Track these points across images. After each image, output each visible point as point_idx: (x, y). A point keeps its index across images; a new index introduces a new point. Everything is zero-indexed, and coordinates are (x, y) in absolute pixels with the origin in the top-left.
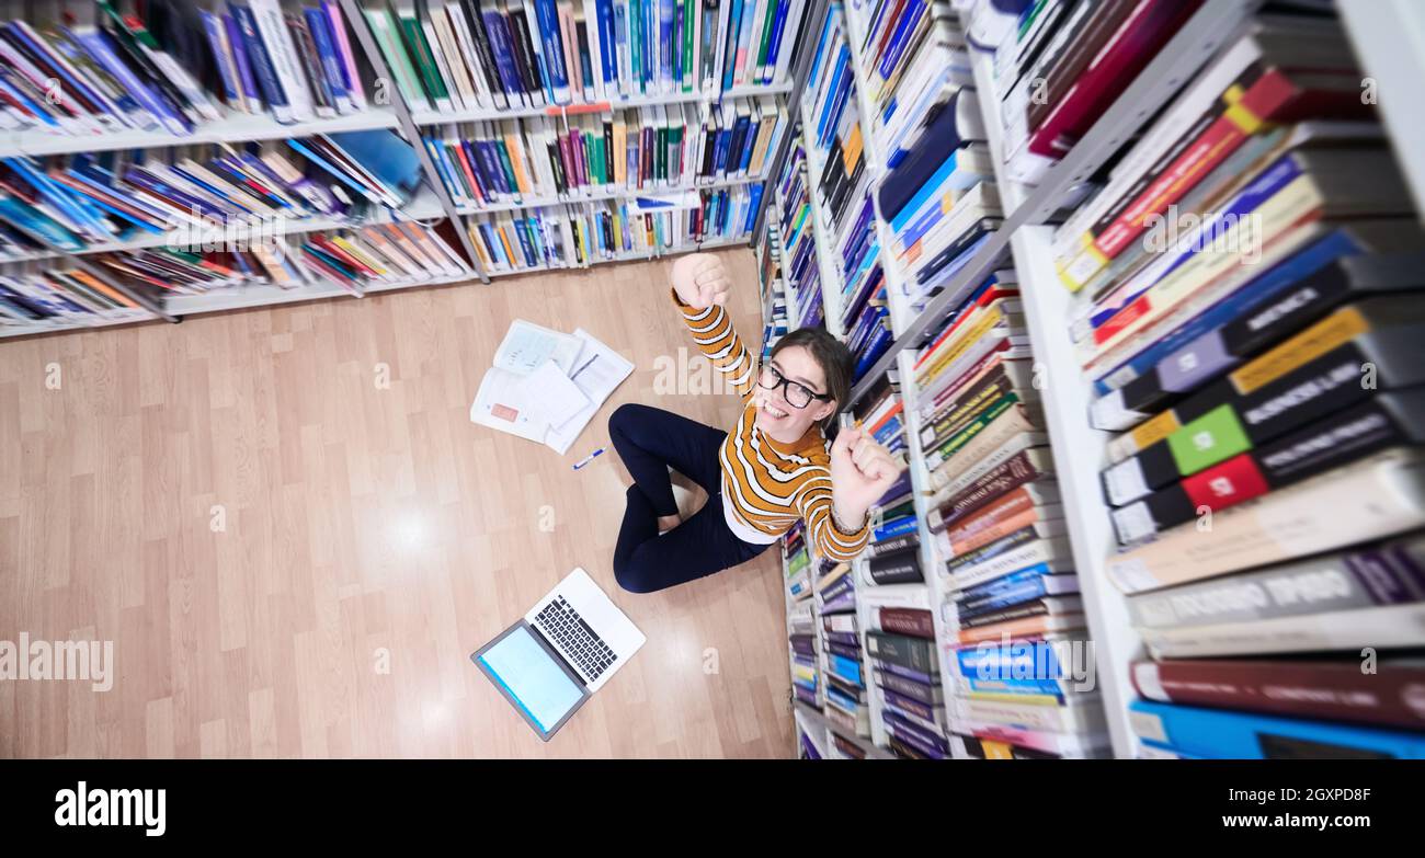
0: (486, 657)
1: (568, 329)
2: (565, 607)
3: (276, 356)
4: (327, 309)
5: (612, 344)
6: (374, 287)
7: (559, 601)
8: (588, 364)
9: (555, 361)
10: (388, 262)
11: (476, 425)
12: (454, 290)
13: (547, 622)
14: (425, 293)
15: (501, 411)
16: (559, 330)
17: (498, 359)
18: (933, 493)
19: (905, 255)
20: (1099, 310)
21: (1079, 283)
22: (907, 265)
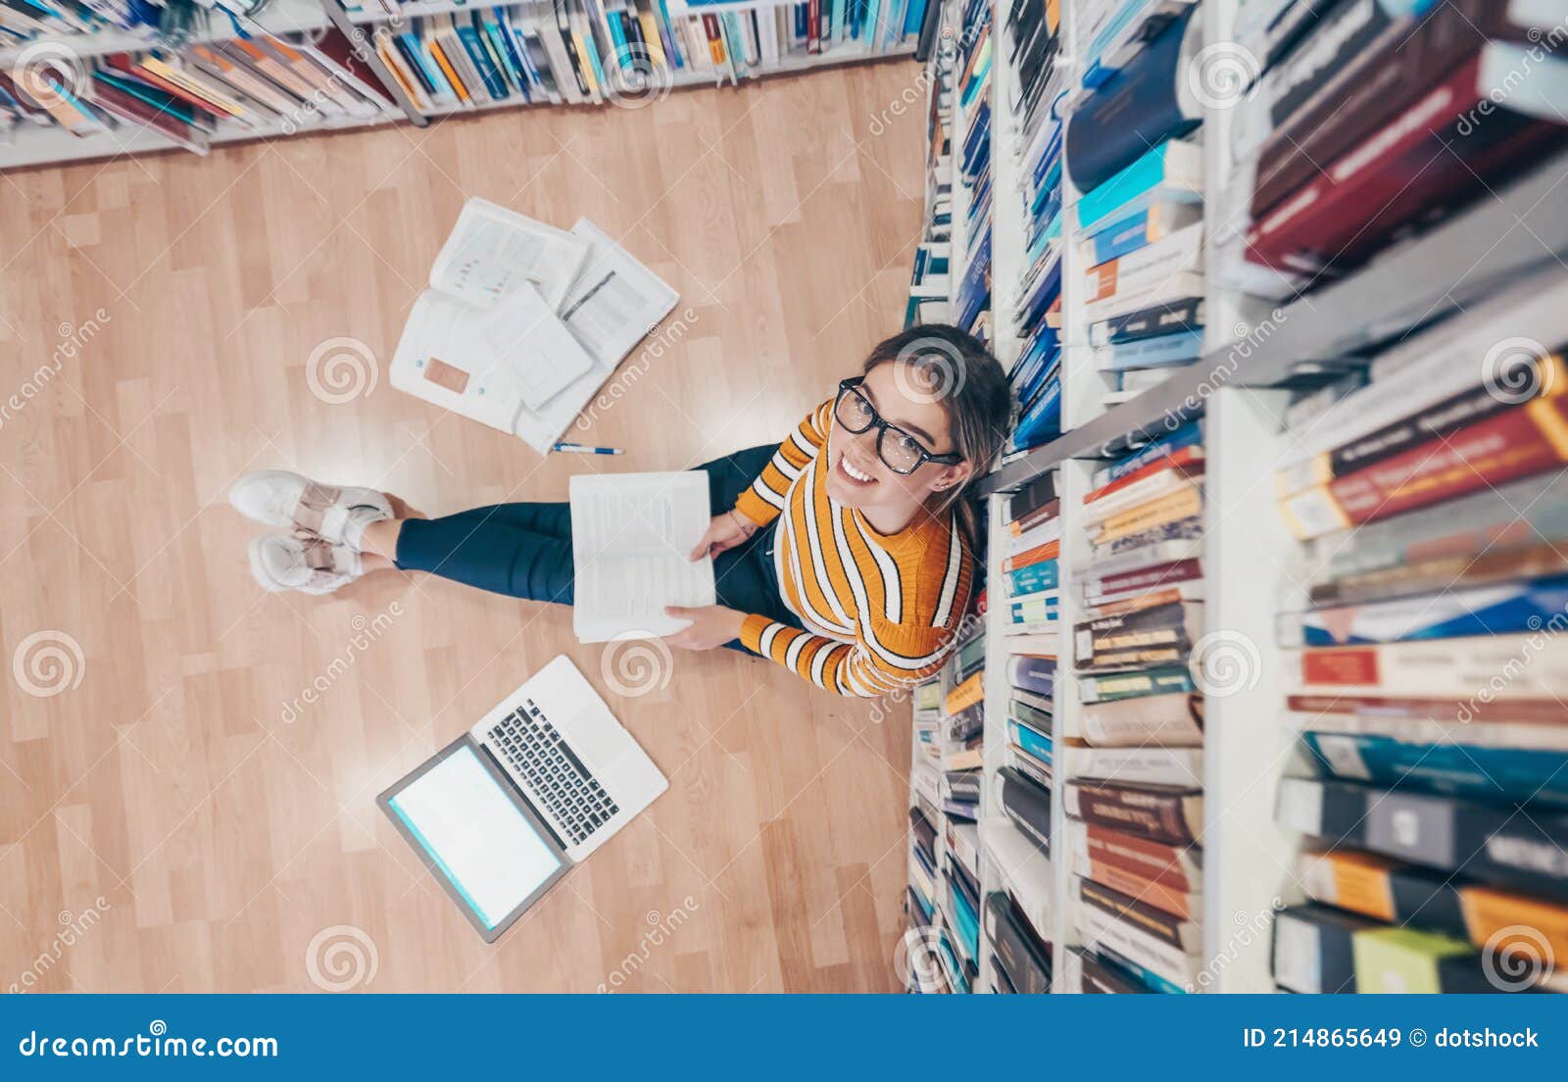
0: (400, 801)
1: (562, 221)
2: (537, 720)
3: (73, 253)
4: (152, 170)
5: (644, 253)
6: (225, 132)
7: (528, 709)
8: (596, 289)
9: (535, 283)
10: (242, 97)
11: (400, 394)
12: (365, 136)
13: (507, 741)
14: (317, 142)
15: (441, 373)
16: (547, 222)
17: (438, 275)
18: (1082, 743)
19: (1096, 275)
20: (1317, 621)
21: (1309, 529)
22: (1095, 294)
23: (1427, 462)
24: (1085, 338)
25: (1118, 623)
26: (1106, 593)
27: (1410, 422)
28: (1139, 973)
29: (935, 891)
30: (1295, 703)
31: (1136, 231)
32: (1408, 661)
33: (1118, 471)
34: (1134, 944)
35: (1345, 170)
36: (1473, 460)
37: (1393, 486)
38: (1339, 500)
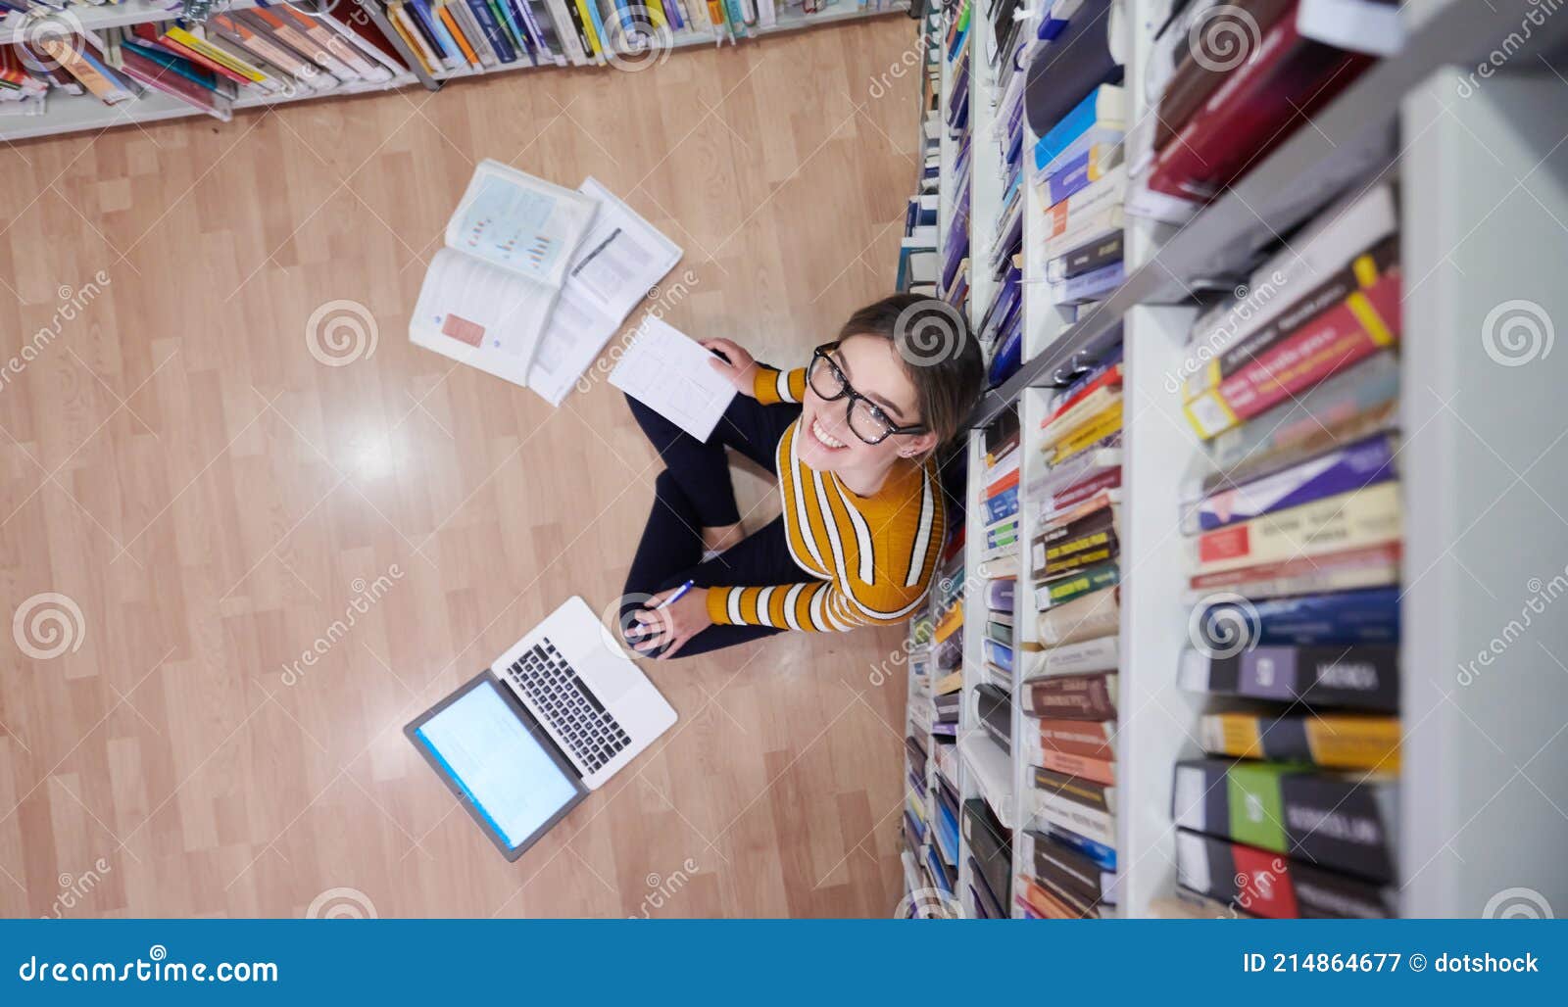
0: (427, 729)
1: (570, 181)
2: (553, 657)
3: (108, 218)
4: (180, 137)
5: (646, 211)
6: (248, 98)
7: (544, 646)
8: (602, 247)
10: (262, 64)
11: (418, 348)
12: (381, 101)
13: (525, 677)
14: (334, 107)
15: (461, 329)
16: (556, 181)
17: (453, 234)
18: (1039, 647)
19: (1051, 214)
20: (1209, 506)
21: (1210, 429)
22: (1050, 232)
23: (1285, 358)
24: (1042, 274)
25: (1064, 533)
26: (1058, 508)
27: (1273, 324)
28: (1078, 842)
29: (926, 809)
30: (1196, 582)
31: (1081, 170)
32: (1269, 531)
33: (1068, 395)
34: (1077, 817)
35: (1214, 104)
36: (1316, 351)
37: (1263, 382)
38: (1227, 400)
